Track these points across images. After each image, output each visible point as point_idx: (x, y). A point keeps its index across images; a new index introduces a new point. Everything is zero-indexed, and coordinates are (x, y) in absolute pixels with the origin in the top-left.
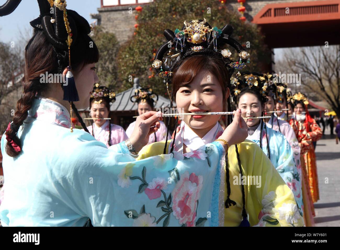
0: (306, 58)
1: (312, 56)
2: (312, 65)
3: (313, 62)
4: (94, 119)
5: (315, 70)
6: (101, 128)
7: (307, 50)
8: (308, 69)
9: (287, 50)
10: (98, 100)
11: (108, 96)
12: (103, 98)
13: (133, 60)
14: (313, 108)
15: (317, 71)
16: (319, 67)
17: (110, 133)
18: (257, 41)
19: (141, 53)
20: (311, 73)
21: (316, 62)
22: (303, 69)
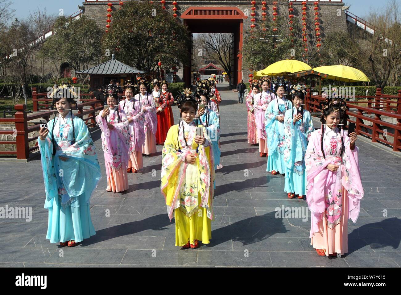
0: (211, 39)
1: (215, 38)
2: (215, 44)
3: (215, 42)
4: (126, 97)
5: (217, 48)
6: (129, 101)
7: (212, 35)
8: (212, 46)
9: (201, 34)
10: (129, 88)
11: (134, 86)
12: (131, 87)
13: (111, 42)
14: (214, 68)
15: (218, 47)
16: (219, 46)
17: (134, 104)
18: (186, 34)
19: (116, 38)
20: (214, 49)
21: (217, 42)
22: (210, 46)
